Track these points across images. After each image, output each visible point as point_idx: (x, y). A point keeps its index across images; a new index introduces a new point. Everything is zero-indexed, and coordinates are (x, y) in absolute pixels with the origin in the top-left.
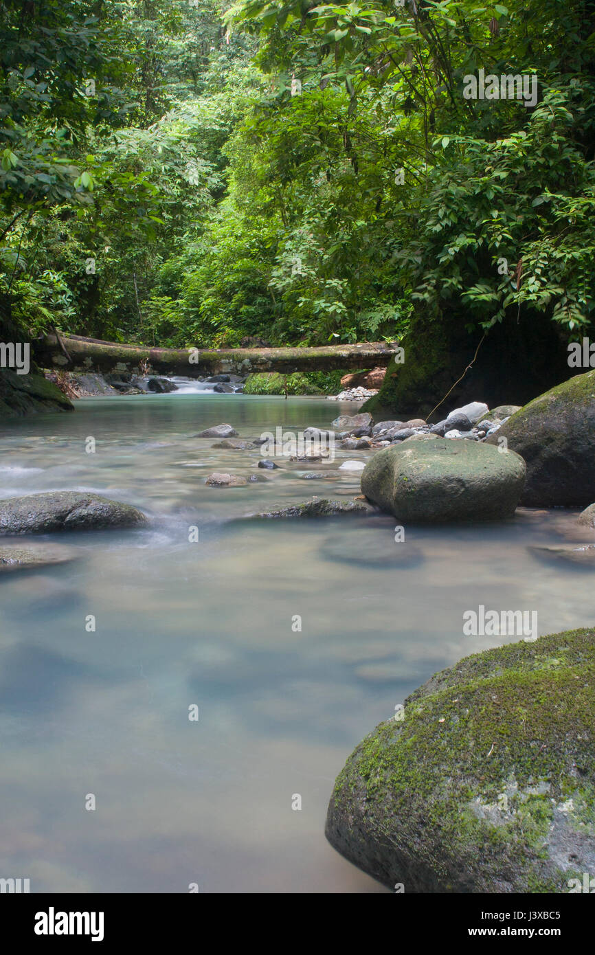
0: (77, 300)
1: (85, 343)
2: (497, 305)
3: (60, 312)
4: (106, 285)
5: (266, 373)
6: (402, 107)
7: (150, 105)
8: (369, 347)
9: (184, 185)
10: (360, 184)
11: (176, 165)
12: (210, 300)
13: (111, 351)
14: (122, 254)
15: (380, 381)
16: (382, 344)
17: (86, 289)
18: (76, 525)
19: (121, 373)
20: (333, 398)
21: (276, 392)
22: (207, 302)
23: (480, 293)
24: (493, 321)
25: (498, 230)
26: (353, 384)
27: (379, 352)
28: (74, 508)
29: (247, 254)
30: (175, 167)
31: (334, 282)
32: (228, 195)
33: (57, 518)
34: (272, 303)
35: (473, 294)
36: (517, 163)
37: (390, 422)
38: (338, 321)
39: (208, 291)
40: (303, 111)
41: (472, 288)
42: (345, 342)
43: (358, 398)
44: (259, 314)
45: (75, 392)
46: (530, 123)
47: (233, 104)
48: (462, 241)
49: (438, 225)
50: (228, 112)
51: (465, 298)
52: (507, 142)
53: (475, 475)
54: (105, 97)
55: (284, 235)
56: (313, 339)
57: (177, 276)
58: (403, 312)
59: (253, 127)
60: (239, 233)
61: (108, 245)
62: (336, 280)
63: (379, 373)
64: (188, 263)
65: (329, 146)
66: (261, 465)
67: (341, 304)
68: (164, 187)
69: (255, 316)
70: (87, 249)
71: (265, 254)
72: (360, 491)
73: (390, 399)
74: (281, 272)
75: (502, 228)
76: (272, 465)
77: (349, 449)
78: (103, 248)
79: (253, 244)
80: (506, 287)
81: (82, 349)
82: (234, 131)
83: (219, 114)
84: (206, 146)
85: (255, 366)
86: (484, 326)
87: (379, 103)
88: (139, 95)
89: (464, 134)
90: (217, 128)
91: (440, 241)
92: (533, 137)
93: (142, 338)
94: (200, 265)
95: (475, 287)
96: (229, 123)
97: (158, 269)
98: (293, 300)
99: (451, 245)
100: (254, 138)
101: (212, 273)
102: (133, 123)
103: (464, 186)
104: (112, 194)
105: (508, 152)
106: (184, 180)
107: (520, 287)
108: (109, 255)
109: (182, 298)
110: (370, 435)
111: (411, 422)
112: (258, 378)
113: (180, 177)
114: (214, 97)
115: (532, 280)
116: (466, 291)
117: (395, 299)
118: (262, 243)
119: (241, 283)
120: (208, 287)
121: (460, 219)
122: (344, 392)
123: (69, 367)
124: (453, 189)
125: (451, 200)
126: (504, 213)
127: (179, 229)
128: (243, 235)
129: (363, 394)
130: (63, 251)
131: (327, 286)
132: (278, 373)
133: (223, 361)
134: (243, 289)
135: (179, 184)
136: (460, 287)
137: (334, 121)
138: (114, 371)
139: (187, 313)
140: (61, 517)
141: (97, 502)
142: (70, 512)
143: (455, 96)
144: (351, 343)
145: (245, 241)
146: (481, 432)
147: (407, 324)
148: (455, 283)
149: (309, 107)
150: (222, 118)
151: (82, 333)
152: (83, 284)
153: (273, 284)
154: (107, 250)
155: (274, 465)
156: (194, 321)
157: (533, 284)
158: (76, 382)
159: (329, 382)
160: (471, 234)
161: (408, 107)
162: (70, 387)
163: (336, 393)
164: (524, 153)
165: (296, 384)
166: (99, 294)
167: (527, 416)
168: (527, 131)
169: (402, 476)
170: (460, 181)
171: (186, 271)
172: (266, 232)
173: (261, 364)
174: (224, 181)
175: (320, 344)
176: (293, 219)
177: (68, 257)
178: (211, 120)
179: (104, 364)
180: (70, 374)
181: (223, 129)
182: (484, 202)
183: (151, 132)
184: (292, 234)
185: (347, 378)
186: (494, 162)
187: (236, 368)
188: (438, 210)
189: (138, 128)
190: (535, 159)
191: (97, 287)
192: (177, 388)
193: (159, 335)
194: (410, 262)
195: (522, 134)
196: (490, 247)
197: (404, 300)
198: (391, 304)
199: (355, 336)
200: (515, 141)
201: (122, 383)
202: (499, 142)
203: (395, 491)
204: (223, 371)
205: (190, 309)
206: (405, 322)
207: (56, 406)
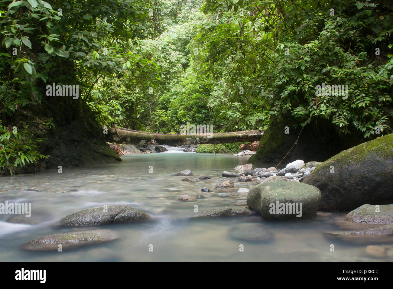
0: (124, 112)
1: (127, 132)
2: (307, 116)
3: (117, 118)
4: (137, 106)
5: (206, 144)
6: (264, 30)
7: (156, 29)
8: (251, 132)
9: (171, 63)
10: (246, 62)
11: (167, 54)
12: (182, 111)
13: (138, 135)
14: (144, 92)
15: (257, 147)
16: (257, 131)
17: (128, 108)
18: (119, 221)
19: (143, 144)
20: (236, 155)
21: (210, 152)
22: (180, 112)
23: (300, 111)
24: (306, 123)
25: (307, 83)
26: (245, 149)
27: (256, 134)
28: (118, 213)
29: (198, 91)
30: (166, 55)
31: (236, 104)
32: (190, 66)
33: (111, 218)
34: (209, 113)
35: (296, 112)
36: (315, 53)
37: (260, 168)
38: (237, 121)
39: (181, 107)
40: (221, 32)
41: (296, 109)
42: (241, 130)
43: (247, 155)
44: (203, 117)
45: (123, 152)
46: (319, 37)
47: (192, 27)
48: (291, 88)
49: (280, 81)
50: (189, 31)
51: (293, 113)
52: (310, 45)
53: (298, 199)
54: (136, 28)
55: (214, 83)
56: (227, 128)
57: (168, 101)
58: (266, 116)
59: (200, 37)
60: (194, 82)
61: (137, 89)
62: (236, 103)
63: (256, 143)
64: (173, 95)
65: (232, 47)
66: (203, 190)
67: (239, 113)
68: (162, 64)
69: (202, 118)
70: (128, 91)
71: (206, 91)
72: (246, 204)
73: (261, 157)
74: (212, 100)
75: (308, 82)
76: (208, 190)
77: (242, 182)
78: (136, 90)
79: (201, 87)
80: (311, 108)
81: (126, 134)
82: (192, 39)
83: (186, 32)
84: (180, 45)
85: (201, 141)
86: (302, 125)
87: (254, 28)
88: (151, 25)
89: (291, 42)
90: (185, 38)
91: (282, 88)
92: (321, 42)
93: (152, 128)
94: (178, 96)
95: (297, 108)
96: (190, 35)
97: (159, 98)
98: (218, 111)
99: (286, 90)
100: (201, 42)
101: (183, 100)
102: (149, 36)
103: (291, 64)
104: (139, 68)
105: (311, 49)
106: (170, 61)
107: (317, 108)
108: (138, 93)
109: (170, 111)
110: (251, 175)
111: (270, 169)
112: (203, 146)
113: (169, 59)
114: (184, 25)
115: (323, 105)
116: (293, 110)
117: (263, 110)
118: (204, 86)
119: (196, 104)
120: (181, 105)
121: (290, 79)
122: (240, 152)
123: (120, 142)
124: (286, 65)
125: (286, 71)
126: (309, 76)
127: (168, 81)
128: (196, 83)
129: (249, 153)
130: (119, 92)
131: (233, 106)
132: (211, 144)
133: (187, 139)
134: (196, 106)
135: (168, 62)
136: (290, 108)
137: (234, 36)
138: (140, 144)
139: (172, 117)
140: (113, 217)
141: (129, 210)
142: (117, 215)
143: (286, 25)
144: (243, 131)
145: (197, 86)
146: (301, 174)
147: (268, 122)
148: (288, 107)
149: (224, 30)
150: (187, 33)
151: (126, 127)
152: (127, 106)
153: (209, 105)
154: (137, 91)
155: (209, 190)
156: (175, 120)
157: (323, 107)
158: (123, 148)
159: (234, 147)
160: (295, 85)
161: (267, 30)
162: (121, 150)
163: (237, 152)
164: (318, 50)
165: (220, 148)
166: (134, 110)
167: (321, 170)
168: (318, 40)
169: (265, 199)
170: (289, 62)
171: (171, 99)
172: (206, 82)
173: (204, 140)
174: (188, 60)
175: (229, 131)
176: (217, 77)
177: (120, 94)
178: (182, 34)
179: (135, 141)
180: (121, 145)
181: (187, 38)
182: (300, 71)
183: (157, 41)
184: (217, 83)
185: (242, 146)
186: (304, 53)
187: (193, 142)
188: (280, 75)
189: (151, 39)
190: (322, 52)
191: (133, 107)
192: (167, 150)
193: (160, 127)
194: (269, 97)
195: (316, 41)
196: (303, 91)
197: (266, 111)
198: (261, 113)
199: (245, 127)
200: (313, 44)
201: (143, 148)
202: (306, 45)
203: (262, 205)
204: (187, 143)
205: (173, 115)
206: (267, 121)
207: (114, 160)
